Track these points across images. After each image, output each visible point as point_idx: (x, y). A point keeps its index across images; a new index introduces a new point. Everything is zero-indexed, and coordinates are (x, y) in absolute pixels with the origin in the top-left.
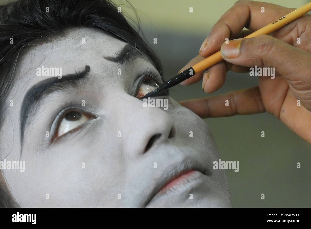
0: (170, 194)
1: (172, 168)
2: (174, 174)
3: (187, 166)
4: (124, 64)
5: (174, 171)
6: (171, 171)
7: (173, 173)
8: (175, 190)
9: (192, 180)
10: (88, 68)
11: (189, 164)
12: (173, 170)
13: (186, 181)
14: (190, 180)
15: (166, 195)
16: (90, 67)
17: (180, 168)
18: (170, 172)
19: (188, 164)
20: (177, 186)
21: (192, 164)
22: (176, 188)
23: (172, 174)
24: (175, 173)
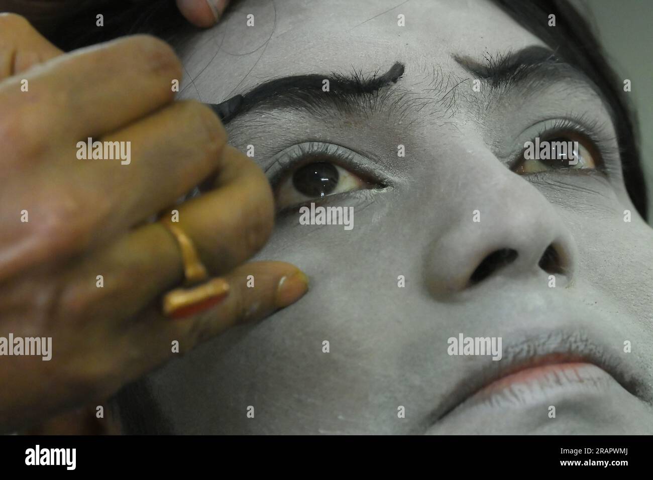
0: (498, 402)
1: (523, 339)
2: (524, 354)
3: (568, 345)
4: (501, 89)
5: (525, 347)
6: (516, 345)
7: (522, 350)
8: (516, 396)
9: (570, 381)
10: (398, 71)
11: (575, 342)
12: (523, 343)
13: (551, 378)
14: (564, 380)
15: (487, 403)
16: (405, 70)
17: (544, 344)
18: (512, 347)
19: (572, 339)
20: (523, 387)
21: (586, 345)
22: (520, 390)
23: (519, 353)
24: (529, 351)
